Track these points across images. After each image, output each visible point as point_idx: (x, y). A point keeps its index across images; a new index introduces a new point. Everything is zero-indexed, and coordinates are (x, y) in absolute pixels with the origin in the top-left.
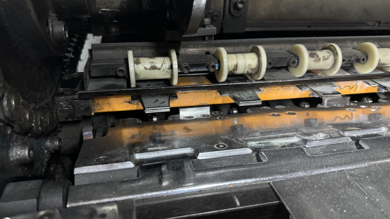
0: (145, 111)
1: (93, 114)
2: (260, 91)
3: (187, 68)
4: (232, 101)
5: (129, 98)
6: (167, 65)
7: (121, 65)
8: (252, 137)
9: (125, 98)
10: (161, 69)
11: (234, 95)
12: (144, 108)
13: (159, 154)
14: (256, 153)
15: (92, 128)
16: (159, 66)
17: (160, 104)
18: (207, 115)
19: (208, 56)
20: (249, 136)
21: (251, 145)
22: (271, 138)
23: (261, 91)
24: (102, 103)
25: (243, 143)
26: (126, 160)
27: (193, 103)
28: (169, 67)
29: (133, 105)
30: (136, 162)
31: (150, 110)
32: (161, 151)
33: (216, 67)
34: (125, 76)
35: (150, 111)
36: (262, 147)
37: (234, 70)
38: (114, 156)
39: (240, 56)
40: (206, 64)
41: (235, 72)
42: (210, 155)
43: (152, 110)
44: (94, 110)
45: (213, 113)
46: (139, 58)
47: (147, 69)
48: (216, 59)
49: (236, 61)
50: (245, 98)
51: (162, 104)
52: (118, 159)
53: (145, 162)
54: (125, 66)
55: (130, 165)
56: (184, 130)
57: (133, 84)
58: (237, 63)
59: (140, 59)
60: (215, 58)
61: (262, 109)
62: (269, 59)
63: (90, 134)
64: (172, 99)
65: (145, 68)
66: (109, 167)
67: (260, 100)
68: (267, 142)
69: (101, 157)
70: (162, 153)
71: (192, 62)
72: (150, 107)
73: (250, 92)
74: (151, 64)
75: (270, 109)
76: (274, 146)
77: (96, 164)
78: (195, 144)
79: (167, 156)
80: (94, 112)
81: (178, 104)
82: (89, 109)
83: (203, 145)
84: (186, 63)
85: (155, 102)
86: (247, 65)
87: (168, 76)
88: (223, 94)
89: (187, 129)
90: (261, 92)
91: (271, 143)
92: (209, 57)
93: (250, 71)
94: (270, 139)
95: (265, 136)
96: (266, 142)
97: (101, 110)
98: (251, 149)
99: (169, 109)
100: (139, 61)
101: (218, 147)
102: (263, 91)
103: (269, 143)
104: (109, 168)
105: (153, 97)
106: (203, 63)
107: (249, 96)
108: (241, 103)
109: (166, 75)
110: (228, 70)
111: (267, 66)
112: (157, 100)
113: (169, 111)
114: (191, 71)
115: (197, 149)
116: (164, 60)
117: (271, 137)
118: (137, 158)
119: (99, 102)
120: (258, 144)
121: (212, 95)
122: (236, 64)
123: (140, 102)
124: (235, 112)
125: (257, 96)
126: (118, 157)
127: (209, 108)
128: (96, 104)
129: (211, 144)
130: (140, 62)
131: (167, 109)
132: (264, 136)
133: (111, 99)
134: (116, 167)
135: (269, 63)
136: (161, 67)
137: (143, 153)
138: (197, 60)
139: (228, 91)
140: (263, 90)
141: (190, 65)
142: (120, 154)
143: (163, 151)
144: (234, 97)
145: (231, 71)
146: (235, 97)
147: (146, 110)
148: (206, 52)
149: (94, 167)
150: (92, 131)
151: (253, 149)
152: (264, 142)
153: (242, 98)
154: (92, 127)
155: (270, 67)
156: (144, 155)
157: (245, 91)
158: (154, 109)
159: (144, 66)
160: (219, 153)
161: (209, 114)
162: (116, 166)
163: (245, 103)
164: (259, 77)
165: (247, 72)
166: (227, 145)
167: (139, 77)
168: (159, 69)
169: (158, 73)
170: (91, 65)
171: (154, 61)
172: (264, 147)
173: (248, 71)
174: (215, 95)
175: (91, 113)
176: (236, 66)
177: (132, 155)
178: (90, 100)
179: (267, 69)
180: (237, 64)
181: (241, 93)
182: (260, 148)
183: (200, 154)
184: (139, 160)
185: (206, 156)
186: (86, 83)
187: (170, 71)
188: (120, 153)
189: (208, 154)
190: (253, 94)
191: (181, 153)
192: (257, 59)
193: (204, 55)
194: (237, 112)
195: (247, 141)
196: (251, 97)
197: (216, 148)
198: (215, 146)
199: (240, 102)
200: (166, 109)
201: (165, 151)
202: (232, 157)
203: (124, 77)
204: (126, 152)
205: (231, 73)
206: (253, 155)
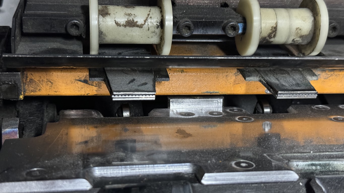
0: (113, 96)
1: (21, 97)
2: (313, 76)
3: (188, 27)
4: (264, 90)
5: (84, 74)
6: (154, 20)
7: (76, 16)
8: (299, 153)
9: (79, 73)
10: (144, 26)
11: (267, 78)
12: (111, 92)
13: (134, 171)
14: (305, 181)
15: (18, 122)
16: (140, 21)
17: (139, 86)
18: (217, 112)
19: (226, 9)
20: (293, 151)
21: (296, 167)
22: (333, 158)
23: (316, 75)
24: (38, 79)
25: (282, 162)
26: (77, 177)
27: (194, 89)
28: (158, 24)
29: (91, 86)
30: (94, 181)
31: (122, 95)
32: (137, 166)
33: (239, 29)
34: (81, 35)
35: (121, 98)
36: (316, 172)
37: (270, 36)
38: (58, 169)
39: (282, 12)
40: (222, 22)
41: (272, 40)
42: (223, 178)
43: (125, 95)
44: (24, 92)
45: (228, 110)
46: (106, 6)
47: (120, 26)
48: (239, 15)
49: (275, 22)
50: (287, 85)
51: (142, 87)
52: (64, 173)
53: (110, 183)
54: (82, 17)
55: (84, 184)
56: (178, 134)
57: (94, 50)
58: (276, 24)
59: (108, 7)
60: (237, 14)
61: (316, 108)
62: (333, 21)
63: (13, 131)
64: (159, 79)
65: (116, 23)
66: (47, 186)
67: (314, 90)
68: (326, 164)
69: (35, 169)
70: (139, 169)
71: (197, 18)
72: (121, 89)
73: (297, 77)
74: (127, 17)
75: (330, 110)
76: (337, 171)
77: (26, 180)
78: (198, 158)
79: (148, 176)
80: (24, 94)
81: (168, 89)
82: (15, 88)
83: (211, 161)
84: (186, 19)
85: (129, 83)
86: (294, 28)
87: (154, 40)
88: (249, 76)
89: (183, 134)
90: (316, 77)
91: (333, 166)
92: (227, 11)
93: (298, 39)
94: (331, 158)
95: (322, 154)
96: (323, 164)
97: (36, 91)
98: (298, 174)
99: (154, 96)
100: (106, 11)
101: (237, 166)
102: (319, 77)
103: (329, 165)
104: (48, 188)
105: (126, 73)
106: (217, 20)
107: (294, 83)
108: (280, 94)
109: (152, 37)
110: (260, 35)
111: (329, 34)
112: (134, 80)
113: (154, 99)
114: (195, 33)
115: (200, 167)
116: (150, 11)
117: (332, 155)
118: (96, 175)
119: (33, 78)
120: (309, 165)
121: (229, 78)
122: (275, 26)
123: (104, 81)
124: (267, 110)
125: (310, 83)
126: (64, 170)
127: (221, 100)
128: (28, 81)
129: (225, 160)
130: (109, 12)
131: (151, 96)
132: (320, 153)
133: (54, 73)
134: (61, 187)
135: (332, 28)
136: (143, 23)
137: (107, 167)
138: (206, 15)
139: (257, 73)
140: (319, 75)
141: (193, 22)
142: (67, 166)
143: (142, 166)
144: (267, 83)
145: (265, 38)
146: (270, 83)
147: (115, 95)
148: (221, 3)
149: (22, 185)
150: (17, 126)
151: (301, 174)
152: (321, 162)
153: (283, 85)
154: (18, 119)
155: (334, 34)
156: (109, 170)
157: (288, 74)
158: (129, 95)
159: (115, 21)
160: (239, 175)
161: (221, 111)
162: (60, 185)
163: (287, 94)
164: (313, 50)
165: (293, 40)
166: (254, 164)
167: (105, 39)
168: (141, 26)
169: (138, 34)
170: (25, 12)
171: (133, 13)
172: (320, 171)
173: (295, 40)
174: (234, 78)
175: (18, 95)
176: (274, 30)
177: (88, 169)
178: (19, 73)
179: (329, 38)
180: (277, 26)
181: (280, 76)
182: (312, 173)
183: (206, 175)
184: (100, 178)
185: (216, 180)
186: (14, 41)
187: (158, 31)
188: (67, 164)
189: (220, 176)
190: (301, 80)
191: (172, 172)
192: (312, 19)
193: (217, 8)
194: (270, 111)
195: (289, 159)
196: (298, 85)
197: (234, 168)
198: (233, 163)
199: (279, 92)
200: (149, 95)
201: (144, 166)
202: (262, 185)
203: (78, 38)
204: (78, 164)
205: (265, 42)
206: (301, 184)
